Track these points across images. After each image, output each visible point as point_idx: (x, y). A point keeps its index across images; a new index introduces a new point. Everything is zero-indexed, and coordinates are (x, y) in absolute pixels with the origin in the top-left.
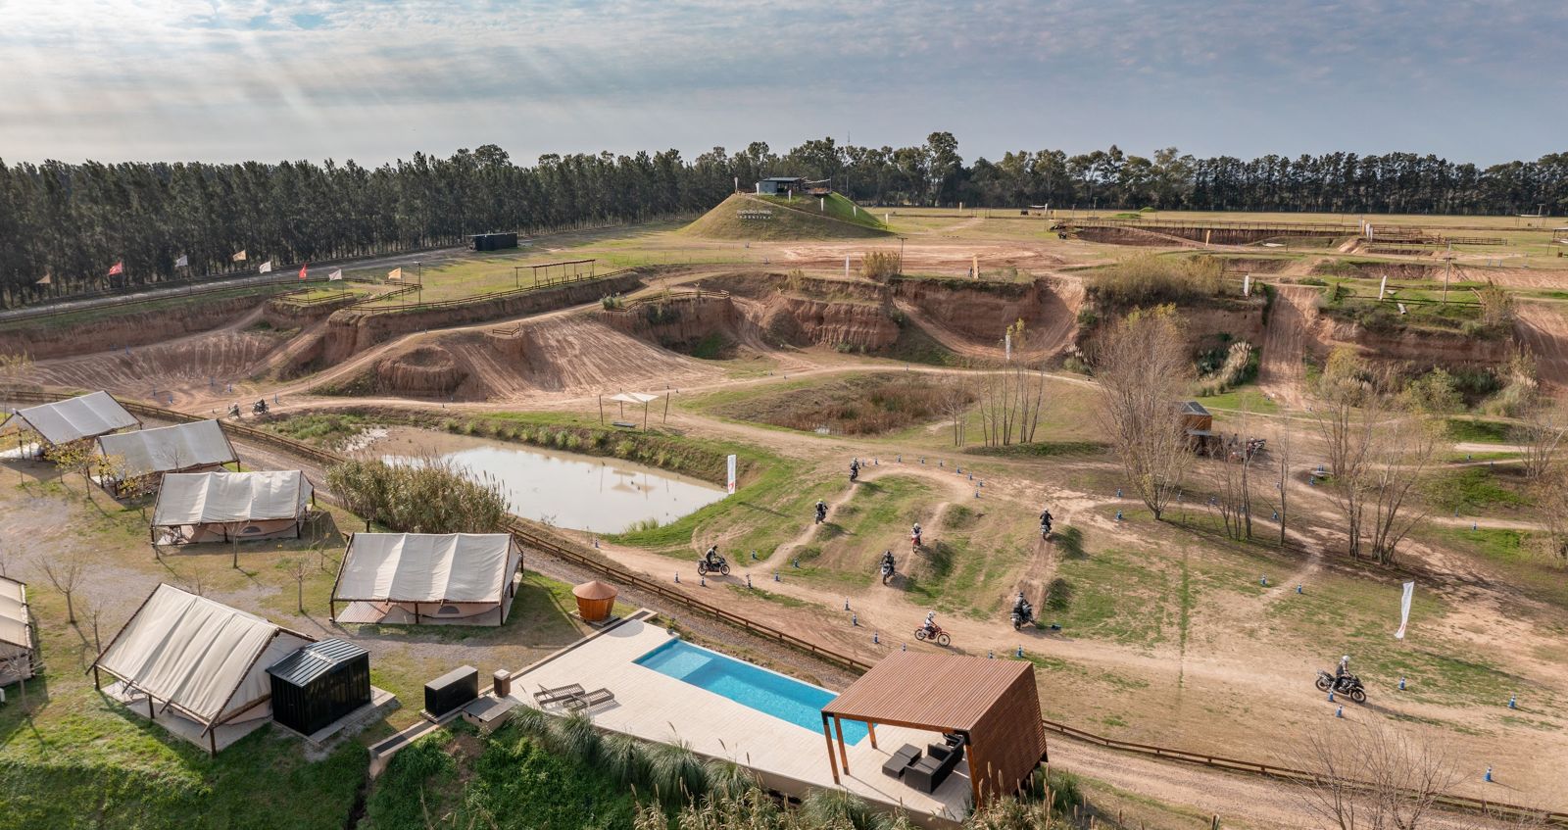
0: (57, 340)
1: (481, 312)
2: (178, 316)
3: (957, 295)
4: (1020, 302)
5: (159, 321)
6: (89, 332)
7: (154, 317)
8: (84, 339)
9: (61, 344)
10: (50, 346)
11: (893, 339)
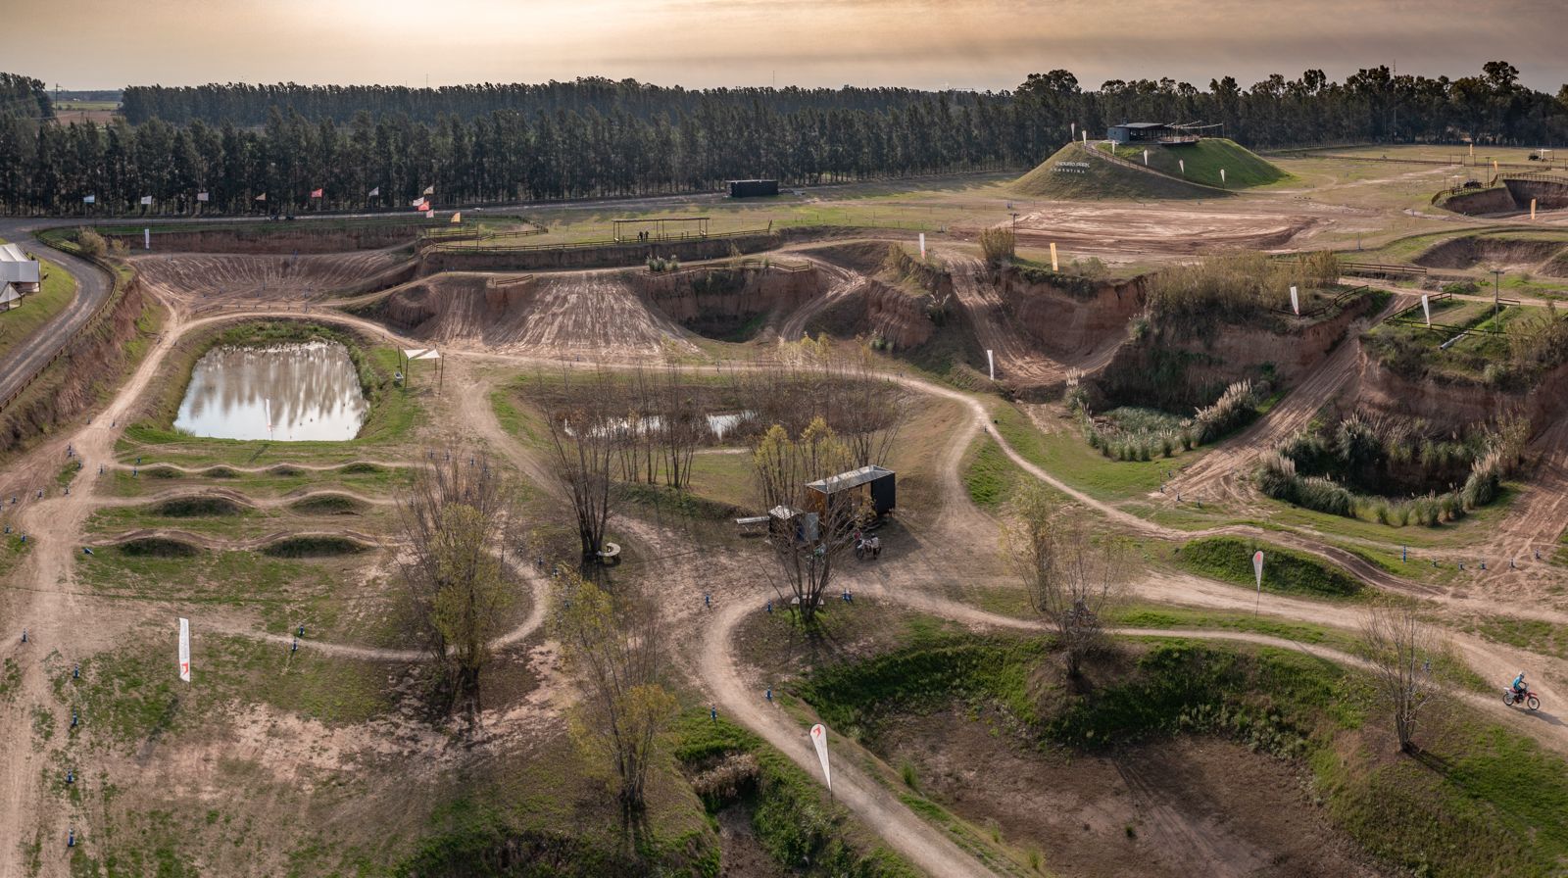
0: (255, 241)
1: (530, 261)
2: (354, 234)
3: (1035, 290)
4: (1091, 304)
5: (338, 237)
6: (280, 238)
7: (334, 233)
8: (276, 243)
9: (257, 244)
10: (250, 244)
11: (923, 339)
